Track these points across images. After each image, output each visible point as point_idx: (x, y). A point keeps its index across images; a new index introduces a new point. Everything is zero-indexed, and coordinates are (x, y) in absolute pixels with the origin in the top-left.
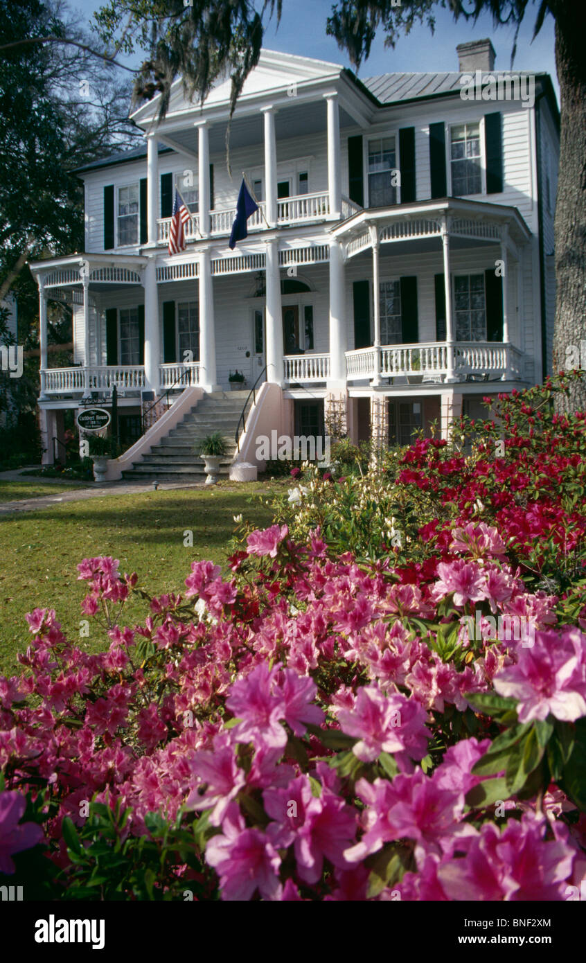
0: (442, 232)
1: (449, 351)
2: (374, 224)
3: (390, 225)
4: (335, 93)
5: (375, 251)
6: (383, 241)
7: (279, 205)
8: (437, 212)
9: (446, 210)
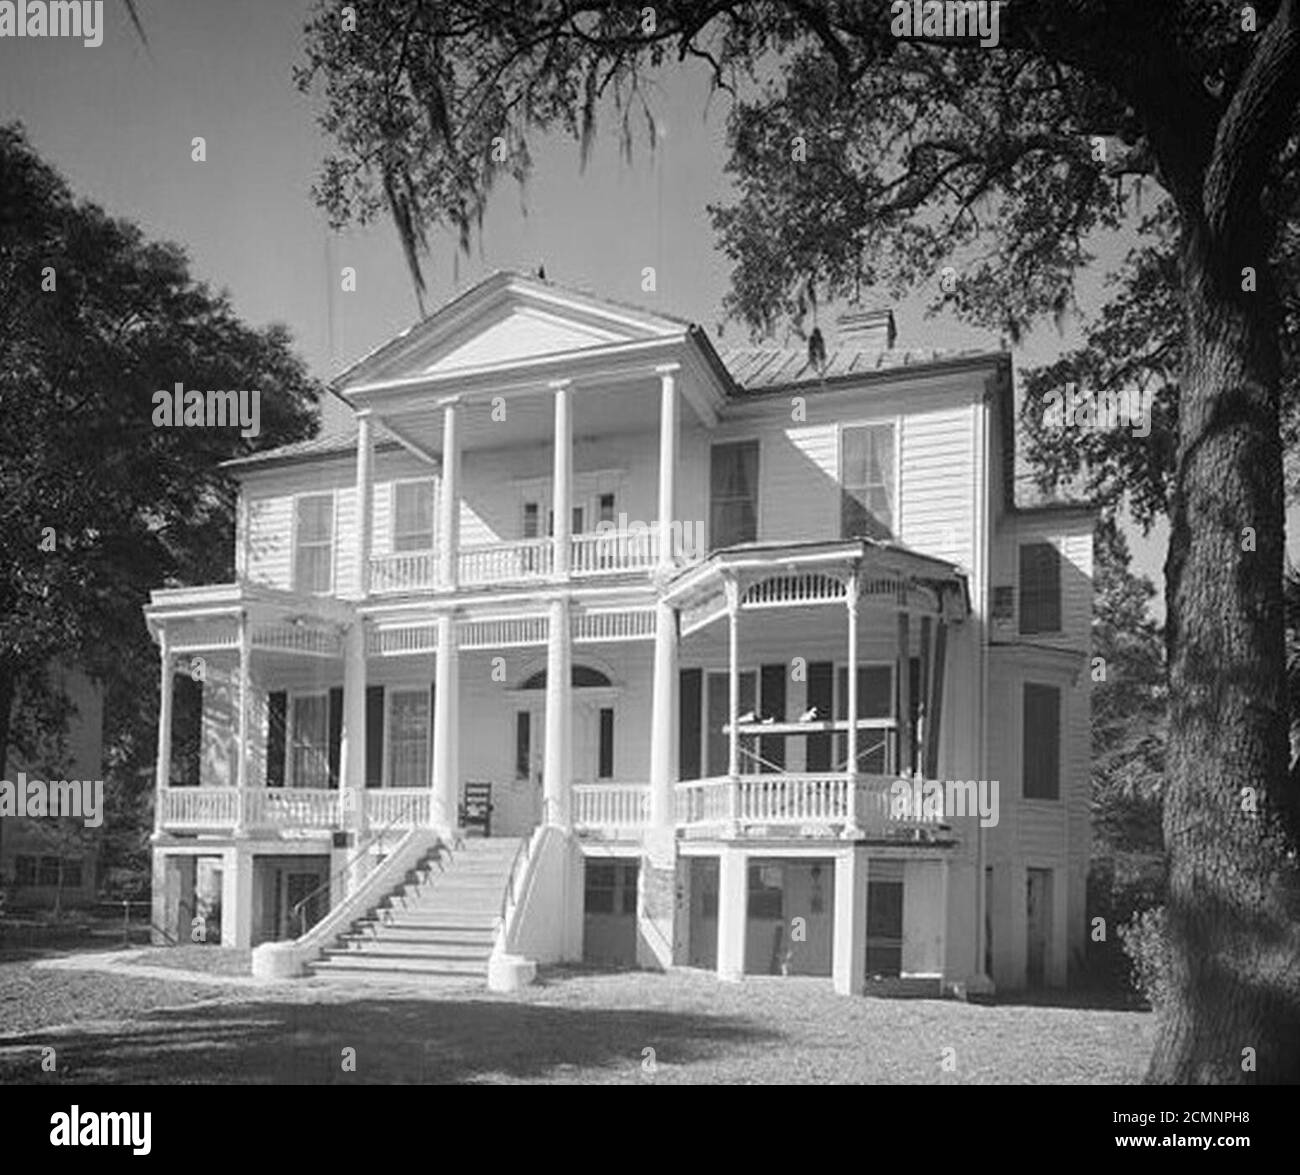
0: (850, 598)
1: (851, 787)
2: (735, 578)
3: (762, 579)
4: (676, 366)
5: (733, 621)
6: (747, 605)
7: (573, 545)
8: (843, 562)
9: (857, 560)
